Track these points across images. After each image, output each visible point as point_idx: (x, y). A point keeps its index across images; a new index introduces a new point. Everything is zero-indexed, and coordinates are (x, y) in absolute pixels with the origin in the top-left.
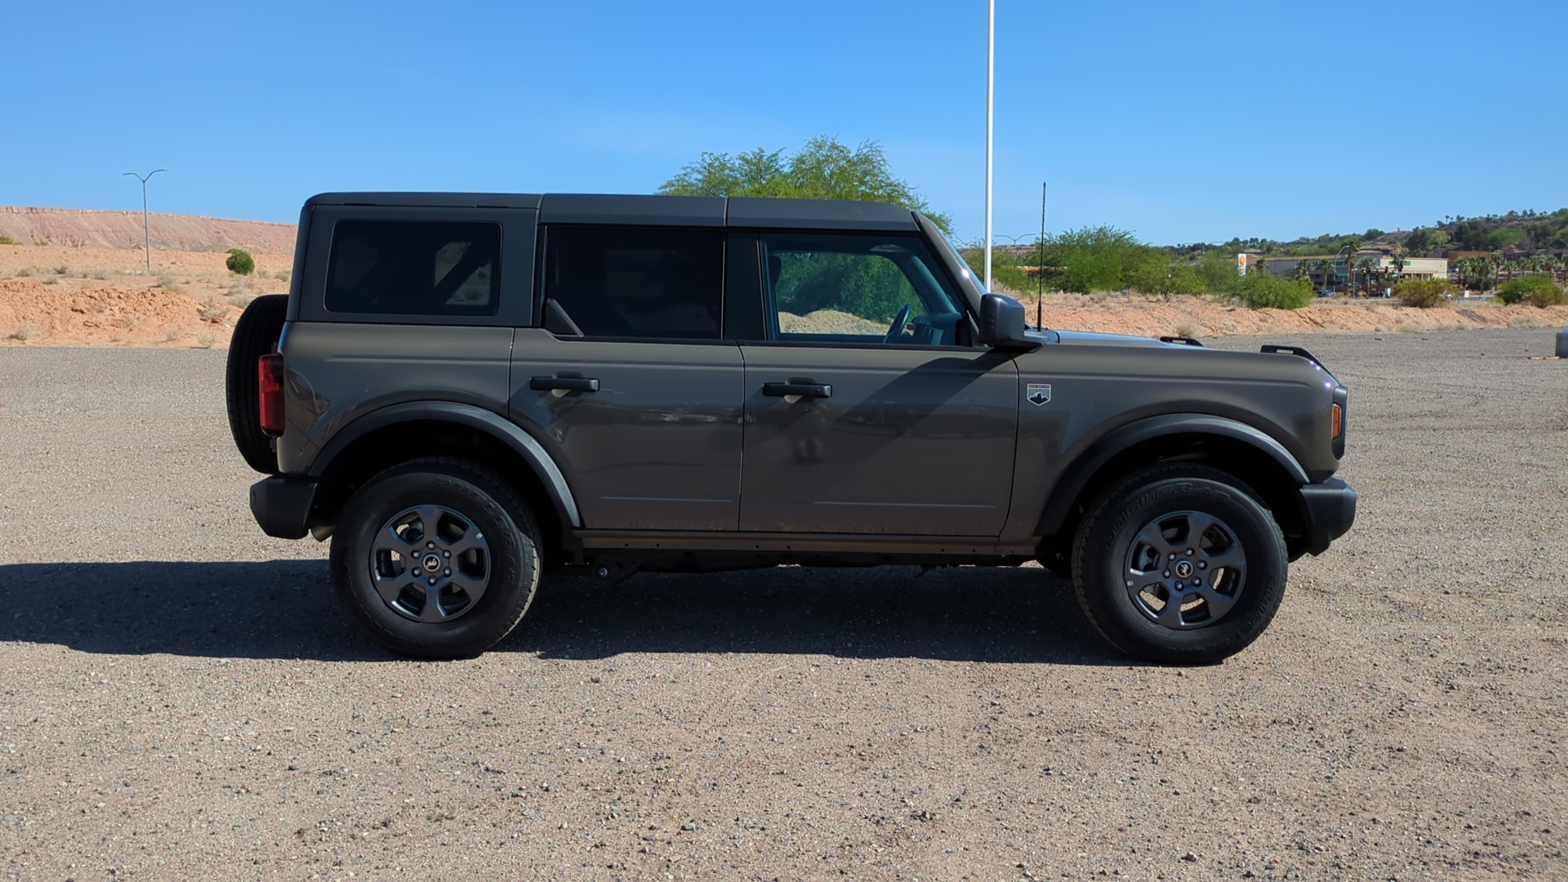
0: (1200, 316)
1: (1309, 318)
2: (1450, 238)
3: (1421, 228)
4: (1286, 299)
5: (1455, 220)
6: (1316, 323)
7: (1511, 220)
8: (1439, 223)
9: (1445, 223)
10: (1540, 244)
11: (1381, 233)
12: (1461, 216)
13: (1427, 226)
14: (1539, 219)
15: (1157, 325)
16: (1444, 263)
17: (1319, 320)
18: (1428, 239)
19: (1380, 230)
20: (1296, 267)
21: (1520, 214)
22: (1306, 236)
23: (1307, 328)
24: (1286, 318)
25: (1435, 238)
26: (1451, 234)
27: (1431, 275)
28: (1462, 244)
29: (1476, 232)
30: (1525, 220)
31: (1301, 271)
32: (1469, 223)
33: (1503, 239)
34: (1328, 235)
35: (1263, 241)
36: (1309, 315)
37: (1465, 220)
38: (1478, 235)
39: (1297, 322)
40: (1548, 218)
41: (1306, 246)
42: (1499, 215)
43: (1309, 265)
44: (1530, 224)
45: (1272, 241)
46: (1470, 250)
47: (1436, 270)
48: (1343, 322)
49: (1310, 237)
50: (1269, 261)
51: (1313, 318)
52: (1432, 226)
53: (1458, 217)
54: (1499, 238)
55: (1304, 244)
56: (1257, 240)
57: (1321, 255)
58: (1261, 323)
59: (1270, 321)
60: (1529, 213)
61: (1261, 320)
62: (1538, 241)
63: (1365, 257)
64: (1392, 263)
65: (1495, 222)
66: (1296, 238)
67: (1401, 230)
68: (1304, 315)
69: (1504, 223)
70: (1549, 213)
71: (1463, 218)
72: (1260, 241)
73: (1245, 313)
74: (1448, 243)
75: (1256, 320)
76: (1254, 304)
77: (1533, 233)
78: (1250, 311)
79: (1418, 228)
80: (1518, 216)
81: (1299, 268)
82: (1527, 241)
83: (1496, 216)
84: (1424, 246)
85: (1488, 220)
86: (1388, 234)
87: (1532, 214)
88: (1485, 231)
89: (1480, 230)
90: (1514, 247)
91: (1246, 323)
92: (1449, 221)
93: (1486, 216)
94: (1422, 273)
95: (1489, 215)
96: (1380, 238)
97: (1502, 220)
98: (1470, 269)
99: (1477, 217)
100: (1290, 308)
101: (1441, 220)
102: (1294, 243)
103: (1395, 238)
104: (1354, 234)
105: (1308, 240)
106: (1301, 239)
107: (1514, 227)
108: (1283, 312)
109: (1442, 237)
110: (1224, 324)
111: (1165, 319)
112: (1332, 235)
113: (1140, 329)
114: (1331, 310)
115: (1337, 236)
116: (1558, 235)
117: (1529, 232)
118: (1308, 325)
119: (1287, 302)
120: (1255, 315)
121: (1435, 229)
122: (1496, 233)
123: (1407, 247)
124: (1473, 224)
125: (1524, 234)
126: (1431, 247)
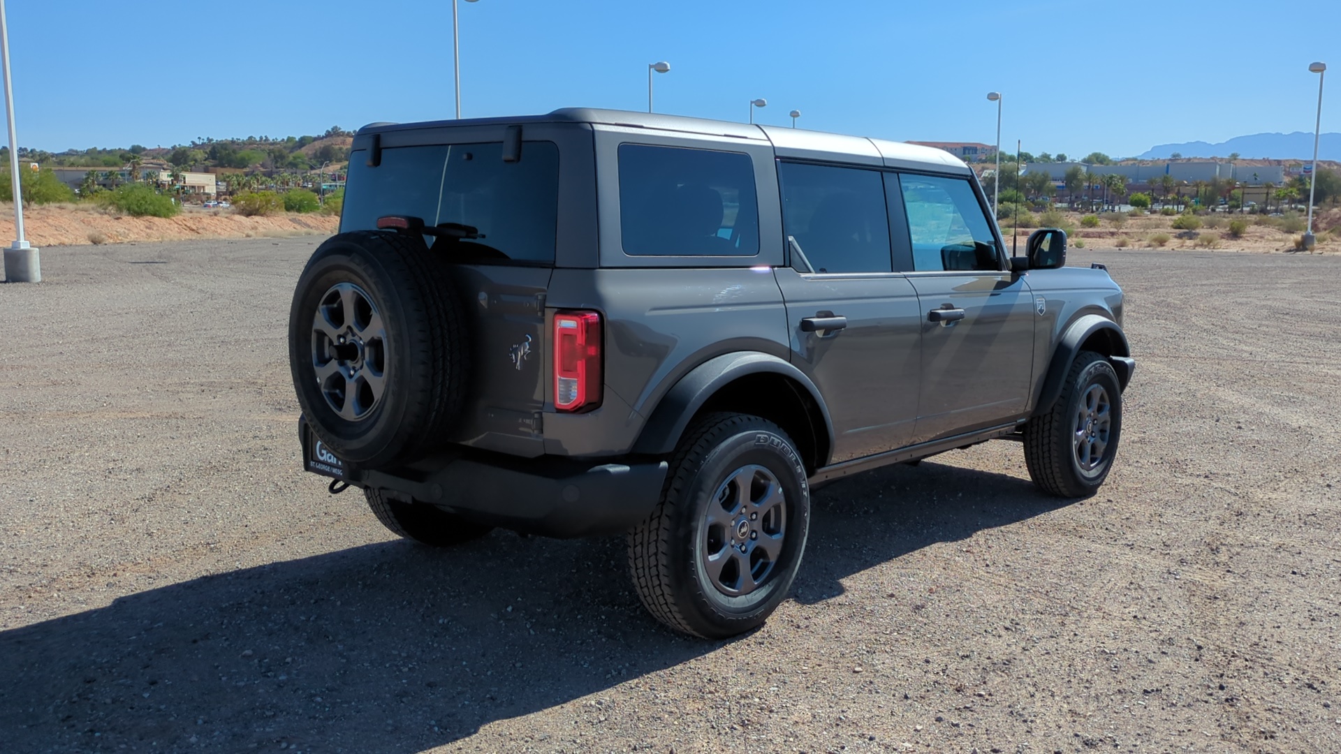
0: (92, 224)
1: (186, 225)
2: (206, 156)
3: (178, 147)
4: (162, 208)
5: (205, 141)
6: (193, 230)
7: (250, 144)
8: (193, 143)
9: (198, 143)
10: (278, 165)
11: (144, 149)
12: (210, 138)
13: (183, 144)
14: (272, 144)
15: (56, 232)
16: (212, 177)
17: (194, 227)
18: (189, 156)
19: (143, 146)
20: (84, 177)
21: (258, 139)
22: (75, 148)
23: (187, 235)
24: (167, 226)
25: (194, 156)
26: (206, 153)
27: (203, 187)
28: (217, 162)
29: (227, 152)
30: (262, 145)
31: (90, 181)
32: (217, 144)
33: (250, 159)
34: (95, 148)
35: (32, 151)
36: (184, 222)
37: (214, 141)
38: (229, 154)
39: (177, 229)
40: (279, 143)
41: (75, 157)
42: (241, 139)
43: (97, 176)
44: (267, 147)
45: (42, 151)
46: (225, 167)
47: (206, 183)
48: (213, 228)
49: (79, 150)
50: (55, 171)
51: (188, 225)
52: (187, 145)
53: (208, 138)
54: (247, 158)
55: (74, 155)
56: (26, 149)
57: (97, 166)
58: (148, 231)
59: (155, 228)
60: (264, 138)
61: (147, 228)
62: (277, 162)
63: (149, 170)
64: (171, 176)
65: (238, 144)
66: (66, 150)
67: (161, 147)
68: (180, 223)
69: (246, 146)
70: (279, 140)
71: (212, 140)
72: (29, 150)
73: (131, 221)
74: (205, 160)
75: (142, 227)
76: (138, 214)
77: (272, 155)
78: (135, 219)
79: (175, 146)
80: (256, 141)
81: (88, 178)
82: (269, 162)
83: (239, 139)
84: (185, 162)
85: (233, 142)
86: (150, 150)
87: (267, 139)
88: (234, 151)
89: (231, 151)
90: (259, 166)
91: (135, 230)
92: (201, 141)
93: (231, 139)
94: (196, 185)
95: (233, 138)
96: (143, 153)
97: (243, 142)
98: (236, 182)
99: (224, 139)
100: (166, 216)
101: (194, 140)
102: (64, 154)
103: (158, 154)
104: (120, 149)
105: (77, 151)
106: (70, 150)
107: (254, 149)
108: (163, 220)
109: (200, 155)
110: (117, 232)
111: (61, 226)
112: (99, 148)
113: (42, 236)
114: (201, 219)
115: (104, 149)
116: (291, 158)
117: (269, 154)
118: (187, 232)
119: (163, 210)
120: (139, 224)
121: (190, 148)
122: (242, 154)
123: (170, 162)
124: (223, 145)
125: (266, 155)
126: (192, 163)
